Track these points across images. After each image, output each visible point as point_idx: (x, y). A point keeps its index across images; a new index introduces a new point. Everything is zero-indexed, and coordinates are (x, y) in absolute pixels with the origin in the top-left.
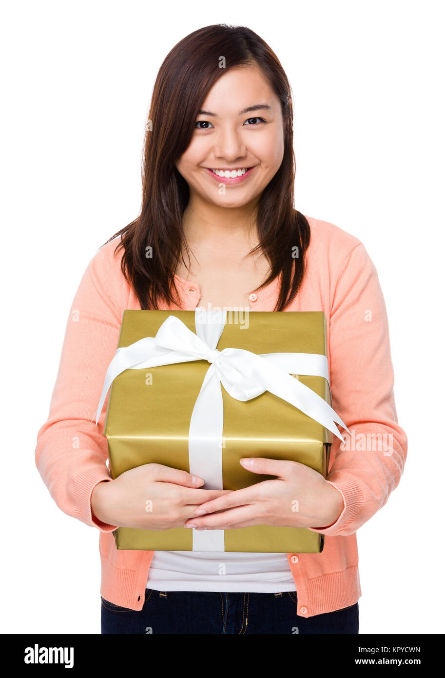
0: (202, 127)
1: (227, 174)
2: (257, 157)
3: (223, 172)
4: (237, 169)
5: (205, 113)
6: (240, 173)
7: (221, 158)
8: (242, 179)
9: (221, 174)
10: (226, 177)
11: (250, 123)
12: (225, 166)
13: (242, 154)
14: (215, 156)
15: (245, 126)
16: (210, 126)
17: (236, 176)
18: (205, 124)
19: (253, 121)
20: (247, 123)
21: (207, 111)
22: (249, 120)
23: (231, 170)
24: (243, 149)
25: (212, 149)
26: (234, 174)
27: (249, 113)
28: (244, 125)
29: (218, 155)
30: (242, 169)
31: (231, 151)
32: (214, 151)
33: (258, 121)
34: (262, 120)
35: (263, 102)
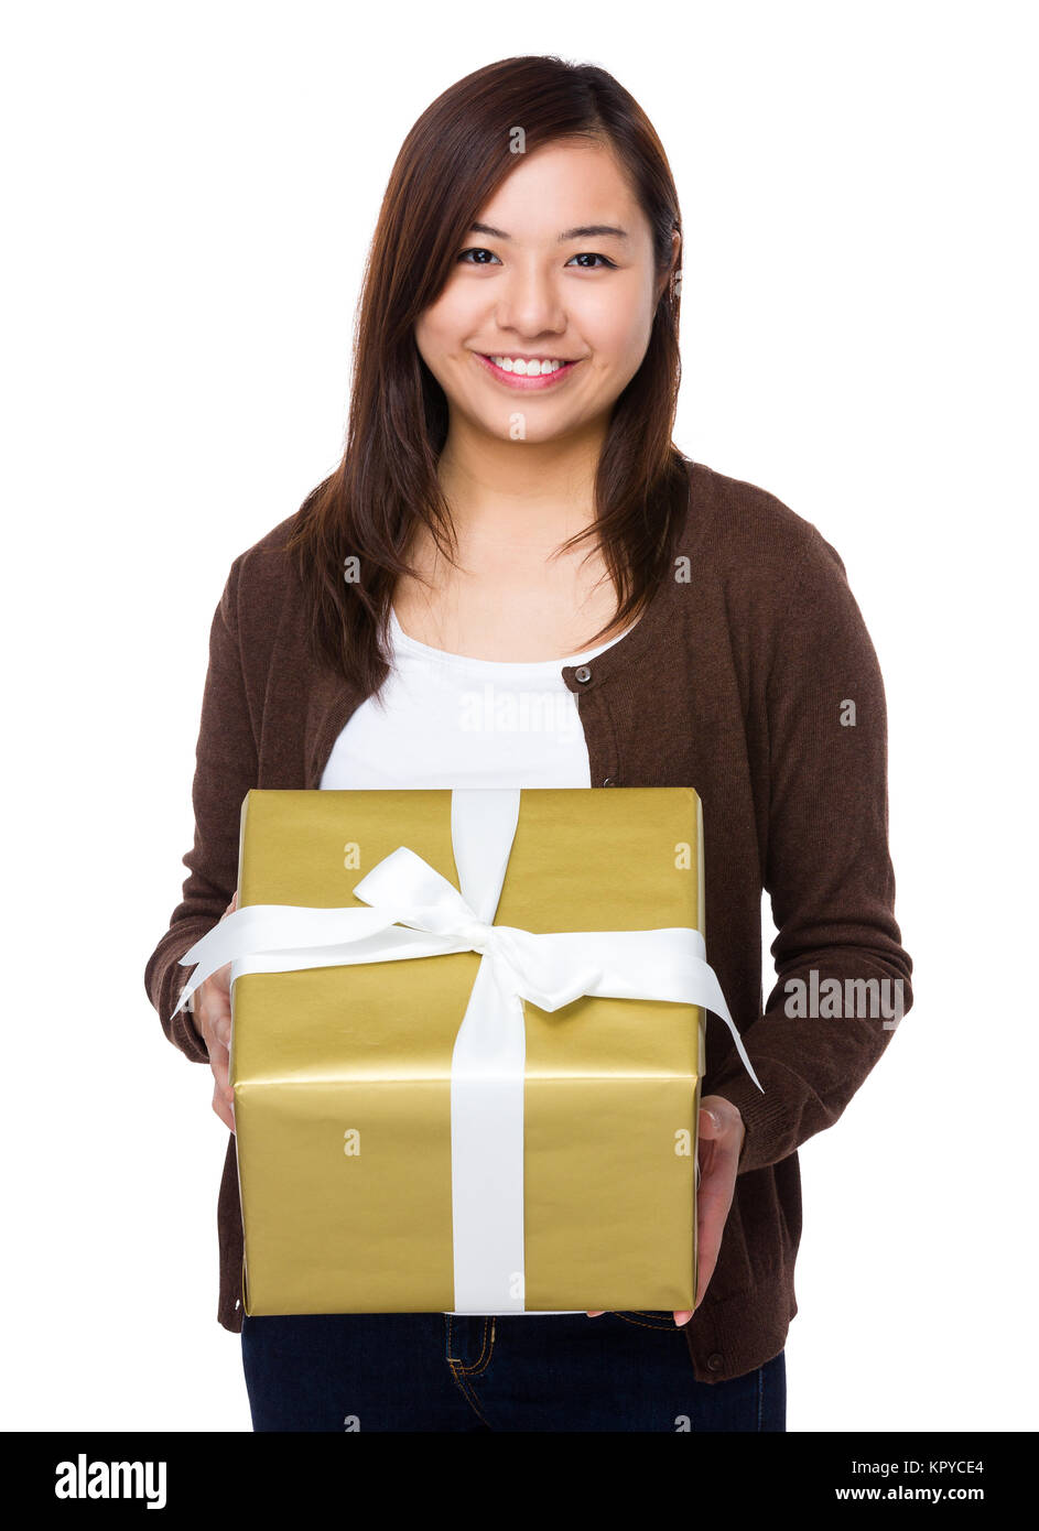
0: (478, 260)
1: (519, 367)
2: (586, 341)
3: (510, 361)
4: (541, 360)
5: (485, 230)
6: (547, 368)
7: (508, 329)
8: (549, 380)
9: (507, 365)
10: (515, 372)
11: (581, 263)
12: (517, 348)
13: (555, 326)
14: (498, 325)
15: (569, 269)
16: (493, 260)
17: (538, 373)
18: (484, 256)
19: (589, 260)
20: (575, 262)
21: (490, 225)
22: (578, 257)
23: (527, 359)
24: (558, 318)
25: (492, 310)
26: (534, 368)
27: (577, 239)
28: (566, 265)
29: (504, 322)
30: (551, 361)
31: (531, 315)
32: (496, 313)
33: (598, 262)
34: (606, 262)
35: (611, 220)
